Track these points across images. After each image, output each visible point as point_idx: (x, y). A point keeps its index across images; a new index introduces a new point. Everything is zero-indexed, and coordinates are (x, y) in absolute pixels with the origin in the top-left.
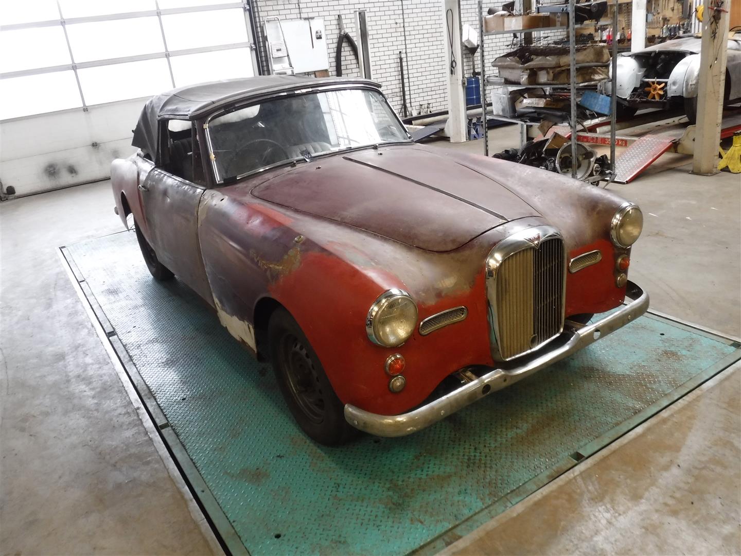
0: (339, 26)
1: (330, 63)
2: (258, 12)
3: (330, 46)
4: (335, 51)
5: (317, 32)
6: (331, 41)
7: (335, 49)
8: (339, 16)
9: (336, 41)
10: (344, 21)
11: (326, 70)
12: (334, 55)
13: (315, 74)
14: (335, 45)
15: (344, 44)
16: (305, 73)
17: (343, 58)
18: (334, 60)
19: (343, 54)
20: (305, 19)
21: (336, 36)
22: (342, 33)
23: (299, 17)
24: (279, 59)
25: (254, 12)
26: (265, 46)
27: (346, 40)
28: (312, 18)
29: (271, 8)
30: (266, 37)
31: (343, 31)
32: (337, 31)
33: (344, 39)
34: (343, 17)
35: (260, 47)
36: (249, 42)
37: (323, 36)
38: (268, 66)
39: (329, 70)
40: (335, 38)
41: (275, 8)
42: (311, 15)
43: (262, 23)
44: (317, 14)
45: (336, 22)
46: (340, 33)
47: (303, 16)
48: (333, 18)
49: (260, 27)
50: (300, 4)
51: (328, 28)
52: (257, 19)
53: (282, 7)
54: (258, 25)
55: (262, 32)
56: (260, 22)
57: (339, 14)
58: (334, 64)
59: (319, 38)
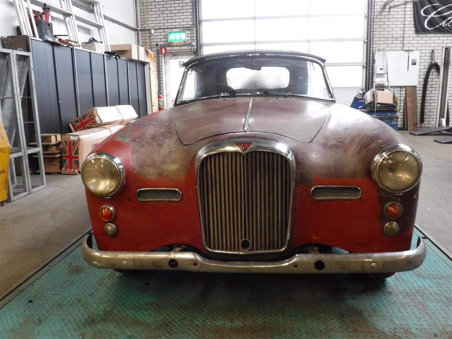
0: (432, 58)
1: (420, 82)
2: (373, 44)
3: (422, 70)
4: (425, 74)
5: (413, 60)
6: (423, 67)
7: (425, 73)
8: (432, 50)
9: (426, 67)
10: (436, 55)
11: (415, 87)
12: (424, 77)
13: (406, 88)
14: (426, 70)
15: (433, 70)
16: (399, 86)
17: (429, 80)
18: (423, 80)
19: (430, 77)
20: (406, 51)
21: (428, 64)
22: (433, 62)
23: (402, 49)
24: (381, 75)
25: (370, 44)
26: (373, 66)
27: (435, 68)
28: (412, 51)
29: (382, 42)
30: (375, 60)
31: (434, 61)
32: (430, 61)
33: (434, 66)
34: (436, 51)
35: (370, 67)
36: (363, 62)
37: (418, 63)
38: (372, 79)
39: (417, 87)
40: (427, 65)
41: (385, 42)
42: (410, 49)
43: (374, 51)
44: (416, 48)
45: (429, 55)
46: (431, 62)
47: (405, 49)
48: (428, 51)
49: (372, 54)
50: (404, 41)
51: (422, 58)
52: (371, 48)
53: (391, 42)
54: (371, 53)
55: (373, 57)
56: (373, 50)
57: (433, 49)
58: (422, 83)
59: (414, 64)
